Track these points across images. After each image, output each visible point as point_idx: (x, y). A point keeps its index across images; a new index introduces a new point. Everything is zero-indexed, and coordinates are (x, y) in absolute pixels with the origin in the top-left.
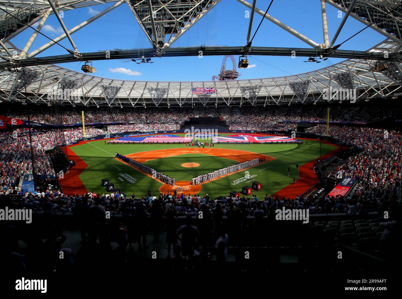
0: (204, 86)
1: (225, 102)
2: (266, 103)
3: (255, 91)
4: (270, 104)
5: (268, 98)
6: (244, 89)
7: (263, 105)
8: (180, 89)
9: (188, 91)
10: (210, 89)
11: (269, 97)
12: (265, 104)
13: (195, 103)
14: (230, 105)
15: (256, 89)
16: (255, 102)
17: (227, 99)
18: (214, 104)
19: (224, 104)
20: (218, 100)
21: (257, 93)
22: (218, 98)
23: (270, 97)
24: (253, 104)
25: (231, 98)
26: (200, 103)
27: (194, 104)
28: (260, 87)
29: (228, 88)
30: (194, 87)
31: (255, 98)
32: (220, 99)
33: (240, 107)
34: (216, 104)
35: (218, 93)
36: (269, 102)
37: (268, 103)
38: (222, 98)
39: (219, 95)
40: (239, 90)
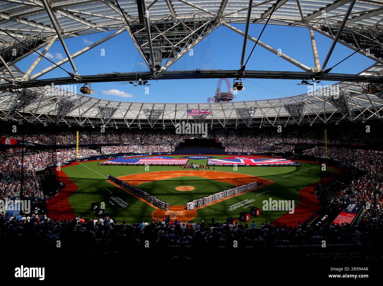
0: (199, 108)
1: (221, 124)
2: (262, 125)
3: (251, 113)
4: (265, 126)
5: (263, 120)
6: (239, 111)
8: (176, 111)
9: (184, 112)
10: (205, 110)
11: (265, 119)
12: (260, 126)
14: (225, 126)
15: (251, 110)
16: (251, 123)
17: (222, 121)
19: (220, 125)
20: (213, 122)
21: (252, 115)
22: (213, 119)
23: (266, 118)
24: (249, 125)
25: (226, 120)
28: (255, 108)
29: (223, 110)
30: (190, 108)
31: (250, 120)
32: (216, 121)
33: (236, 128)
34: (212, 126)
35: (213, 114)
36: (264, 123)
37: (264, 125)
38: (217, 119)
39: (214, 117)
40: (234, 112)
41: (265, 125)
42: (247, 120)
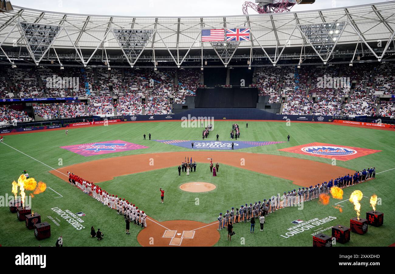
0: (225, 26)
1: (268, 59)
2: (356, 58)
3: (332, 35)
4: (363, 62)
5: (359, 48)
6: (308, 30)
7: (347, 62)
8: (178, 32)
9: (195, 35)
10: (238, 30)
11: (362, 46)
12: (351, 61)
13: (207, 60)
14: (278, 63)
15: (334, 27)
16: (331, 56)
17: (271, 51)
18: (245, 61)
19: (266, 61)
20: (254, 54)
21: (335, 39)
22: (253, 49)
23: (364, 44)
24: (327, 60)
25: (280, 49)
26: (217, 59)
27: (206, 63)
28: (343, 24)
29: (274, 29)
30: (206, 27)
31: (331, 49)
32: (257, 51)
33: (299, 67)
34: (249, 62)
35: (253, 39)
36: (361, 55)
37: (359, 58)
38: (261, 49)
39: (255, 43)
40: (298, 33)
41: (361, 59)
42: (324, 50)
